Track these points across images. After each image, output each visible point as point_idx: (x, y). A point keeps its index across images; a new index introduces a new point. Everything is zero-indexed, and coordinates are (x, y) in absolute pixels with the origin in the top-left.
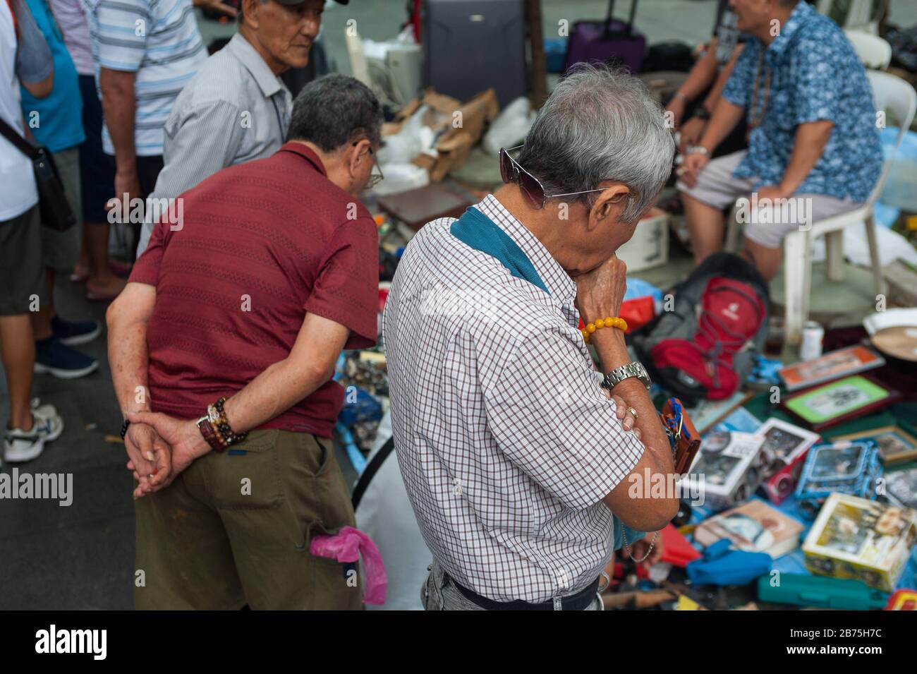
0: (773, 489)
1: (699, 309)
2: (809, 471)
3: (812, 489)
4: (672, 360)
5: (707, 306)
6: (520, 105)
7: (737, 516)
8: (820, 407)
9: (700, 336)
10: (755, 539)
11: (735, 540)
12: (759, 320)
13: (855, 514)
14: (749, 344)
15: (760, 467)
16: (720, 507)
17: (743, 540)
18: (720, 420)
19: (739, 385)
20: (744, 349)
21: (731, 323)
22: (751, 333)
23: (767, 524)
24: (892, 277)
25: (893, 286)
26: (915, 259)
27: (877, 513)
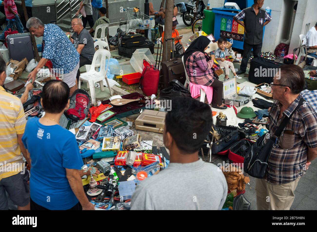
0: (94, 137)
1: (75, 101)
2: (100, 133)
3: (100, 137)
4: (71, 113)
5: (77, 100)
6: (33, 60)
7: (87, 143)
8: (102, 118)
9: (76, 107)
10: (92, 146)
11: (87, 148)
12: (88, 102)
13: (109, 140)
14: (87, 107)
15: (91, 132)
16: (84, 142)
17: (89, 148)
18: (82, 124)
19: (86, 116)
21: (82, 103)
23: (94, 143)
24: (114, 89)
25: (114, 90)
26: (118, 84)
27: (113, 139)
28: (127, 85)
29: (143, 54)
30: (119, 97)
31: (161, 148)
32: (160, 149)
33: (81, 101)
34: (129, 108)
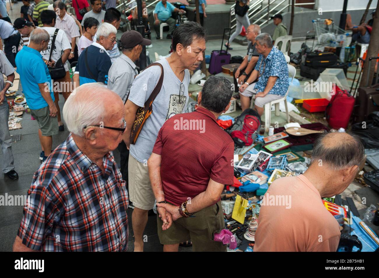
0: (261, 168)
1: (243, 123)
2: (270, 163)
3: (270, 168)
4: (237, 136)
5: (245, 122)
7: (252, 175)
8: (273, 147)
9: (243, 130)
10: (256, 180)
11: (251, 181)
12: (258, 126)
13: (280, 174)
14: (256, 132)
15: (258, 162)
16: (248, 173)
17: (253, 181)
18: (248, 151)
19: (253, 142)
20: (254, 133)
21: (251, 126)
22: (256, 129)
23: (259, 177)
24: (291, 115)
25: (291, 117)
26: (297, 110)
27: (286, 173)
28: (308, 112)
29: (334, 75)
30: (297, 125)
31: (347, 198)
32: (345, 199)
33: (250, 124)
34: (308, 140)
